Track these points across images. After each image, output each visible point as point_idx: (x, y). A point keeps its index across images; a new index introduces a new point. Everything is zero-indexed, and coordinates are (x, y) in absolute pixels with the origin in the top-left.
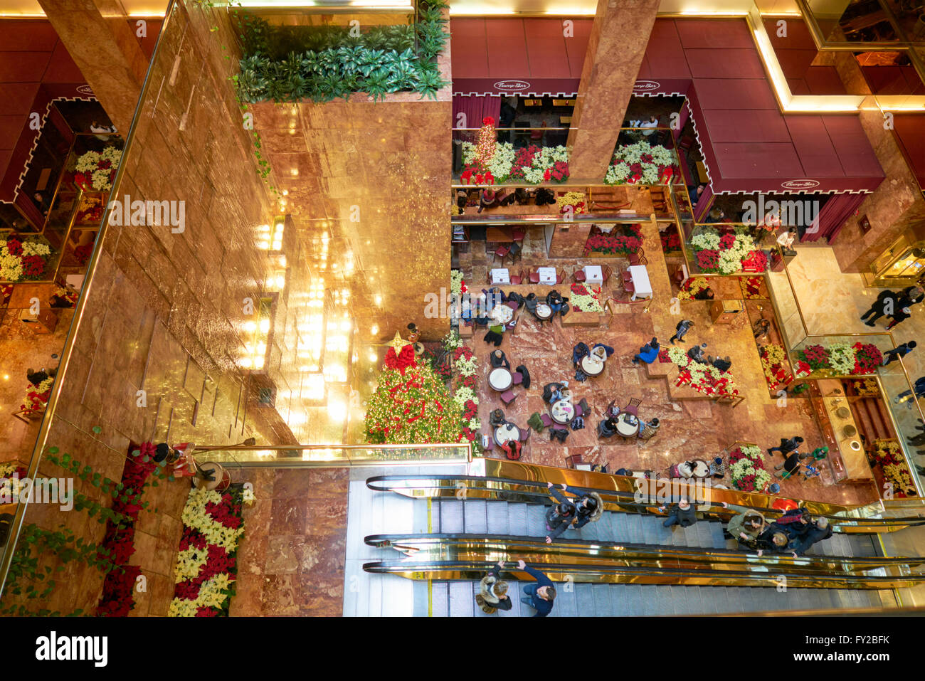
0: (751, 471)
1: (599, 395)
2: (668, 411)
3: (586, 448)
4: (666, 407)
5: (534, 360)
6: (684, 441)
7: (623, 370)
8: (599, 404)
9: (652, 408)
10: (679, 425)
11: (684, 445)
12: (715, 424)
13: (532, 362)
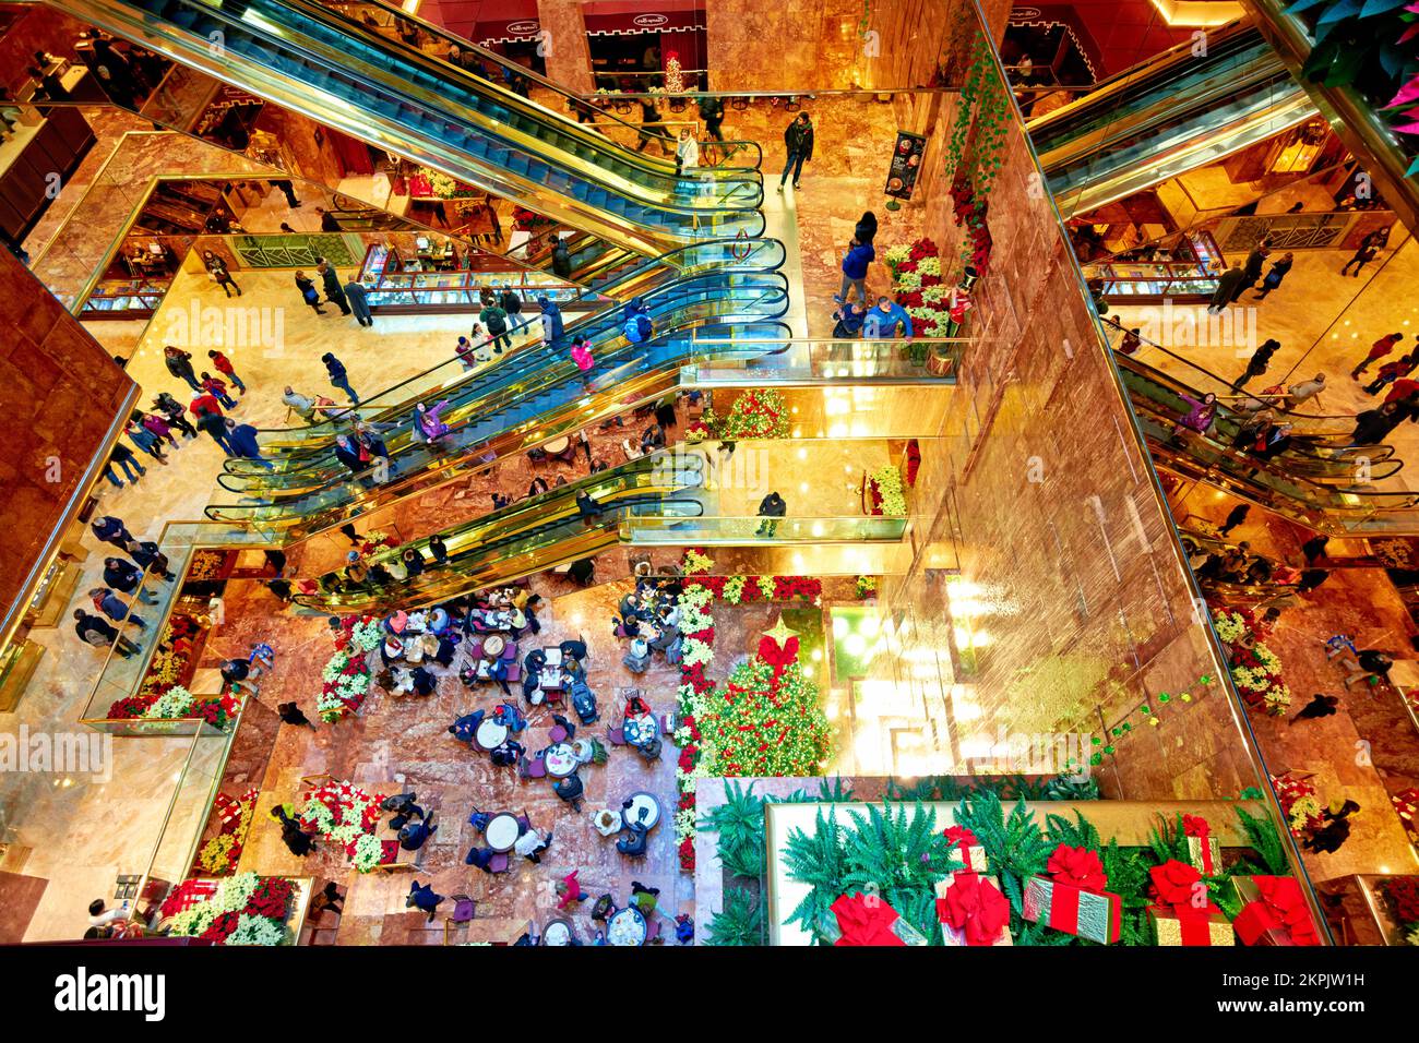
0: (344, 679)
1: (503, 802)
2: (414, 774)
3: (539, 725)
4: (415, 781)
5: (586, 863)
6: (410, 731)
7: (457, 842)
8: (508, 787)
9: (434, 780)
10: (407, 753)
11: (411, 726)
12: (358, 753)
13: (590, 860)
